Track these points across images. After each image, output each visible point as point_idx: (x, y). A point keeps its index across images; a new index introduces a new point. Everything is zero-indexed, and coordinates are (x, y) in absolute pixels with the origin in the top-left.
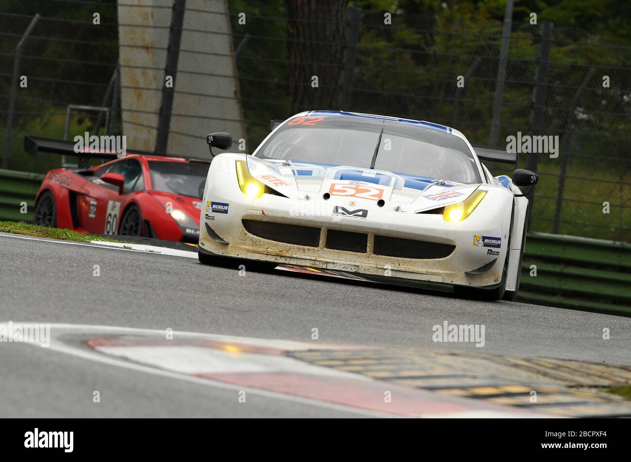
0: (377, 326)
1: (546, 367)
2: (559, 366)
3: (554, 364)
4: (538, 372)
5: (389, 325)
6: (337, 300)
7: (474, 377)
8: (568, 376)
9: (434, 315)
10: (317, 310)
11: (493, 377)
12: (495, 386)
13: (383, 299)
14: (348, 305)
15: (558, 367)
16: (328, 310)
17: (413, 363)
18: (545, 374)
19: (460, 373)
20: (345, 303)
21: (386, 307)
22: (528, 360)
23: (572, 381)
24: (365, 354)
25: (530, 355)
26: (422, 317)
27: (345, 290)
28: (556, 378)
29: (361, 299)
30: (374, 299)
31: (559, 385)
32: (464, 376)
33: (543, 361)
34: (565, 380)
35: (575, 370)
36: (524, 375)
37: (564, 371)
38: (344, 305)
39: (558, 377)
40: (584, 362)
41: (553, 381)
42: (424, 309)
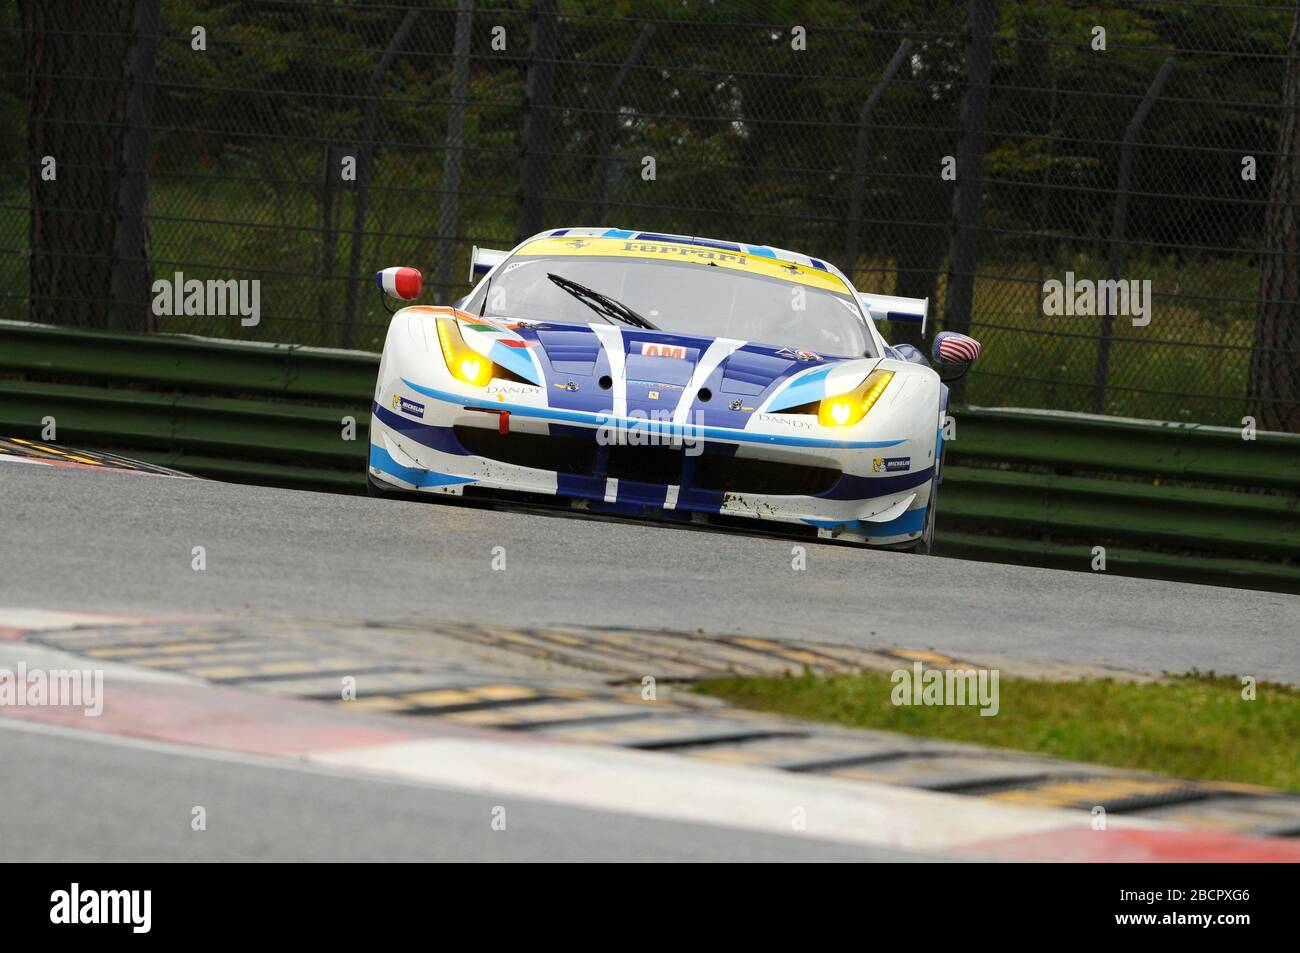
0: (218, 573)
1: (564, 644)
2: (592, 642)
3: (580, 637)
4: (549, 656)
5: (242, 569)
6: (134, 522)
7: (417, 671)
8: (611, 662)
9: (334, 545)
10: (92, 544)
11: (455, 668)
12: (460, 689)
13: (229, 515)
14: (158, 530)
15: (588, 644)
16: (114, 542)
17: (290, 646)
18: (564, 660)
19: (389, 663)
20: (151, 526)
21: (236, 532)
22: (529, 633)
23: (619, 671)
24: (190, 631)
25: (533, 620)
26: (310, 549)
27: (149, 500)
28: (584, 667)
29: (184, 518)
30: (210, 517)
31: (591, 681)
32: (395, 670)
33: (558, 633)
34: (604, 670)
35: (624, 648)
36: (519, 661)
37: (602, 653)
38: (147, 532)
39: (590, 664)
40: (641, 631)
41: (579, 671)
42: (314, 533)
